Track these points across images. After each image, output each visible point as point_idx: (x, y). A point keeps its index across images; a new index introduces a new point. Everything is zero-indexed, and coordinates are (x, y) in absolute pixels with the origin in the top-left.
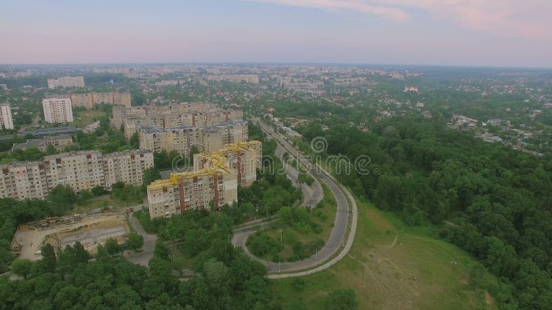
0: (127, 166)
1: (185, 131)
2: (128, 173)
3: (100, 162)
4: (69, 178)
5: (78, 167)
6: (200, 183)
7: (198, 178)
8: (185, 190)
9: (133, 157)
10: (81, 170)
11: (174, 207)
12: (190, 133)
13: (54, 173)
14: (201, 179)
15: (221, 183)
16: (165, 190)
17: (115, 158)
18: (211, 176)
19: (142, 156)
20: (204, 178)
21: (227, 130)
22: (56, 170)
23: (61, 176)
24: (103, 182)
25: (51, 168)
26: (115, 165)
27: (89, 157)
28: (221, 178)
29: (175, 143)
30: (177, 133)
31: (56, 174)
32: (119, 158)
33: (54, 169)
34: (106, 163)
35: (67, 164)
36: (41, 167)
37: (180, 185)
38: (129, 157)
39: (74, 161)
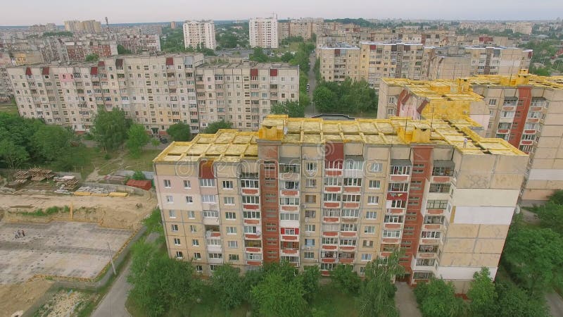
0: (243, 91)
1: (394, 49)
2: (243, 106)
3: (189, 75)
4: (139, 100)
5: (153, 80)
6: (351, 171)
7: (350, 150)
8: (283, 186)
9: (254, 74)
10: (157, 86)
11: (238, 236)
12: (405, 53)
13: (113, 85)
14: (360, 158)
15: (443, 188)
16: (206, 170)
17: (220, 71)
18: (404, 154)
19: (274, 73)
20: (372, 154)
21: (485, 57)
22: (115, 80)
23: (125, 94)
24: (195, 117)
25: (109, 77)
26: (218, 86)
27: (170, 62)
28: (446, 169)
29: (373, 70)
30: (380, 51)
31: (116, 87)
32: (228, 72)
33: (112, 77)
34: (201, 79)
35: (134, 72)
36: (94, 71)
37: (268, 165)
38: (247, 72)
39: (146, 68)
